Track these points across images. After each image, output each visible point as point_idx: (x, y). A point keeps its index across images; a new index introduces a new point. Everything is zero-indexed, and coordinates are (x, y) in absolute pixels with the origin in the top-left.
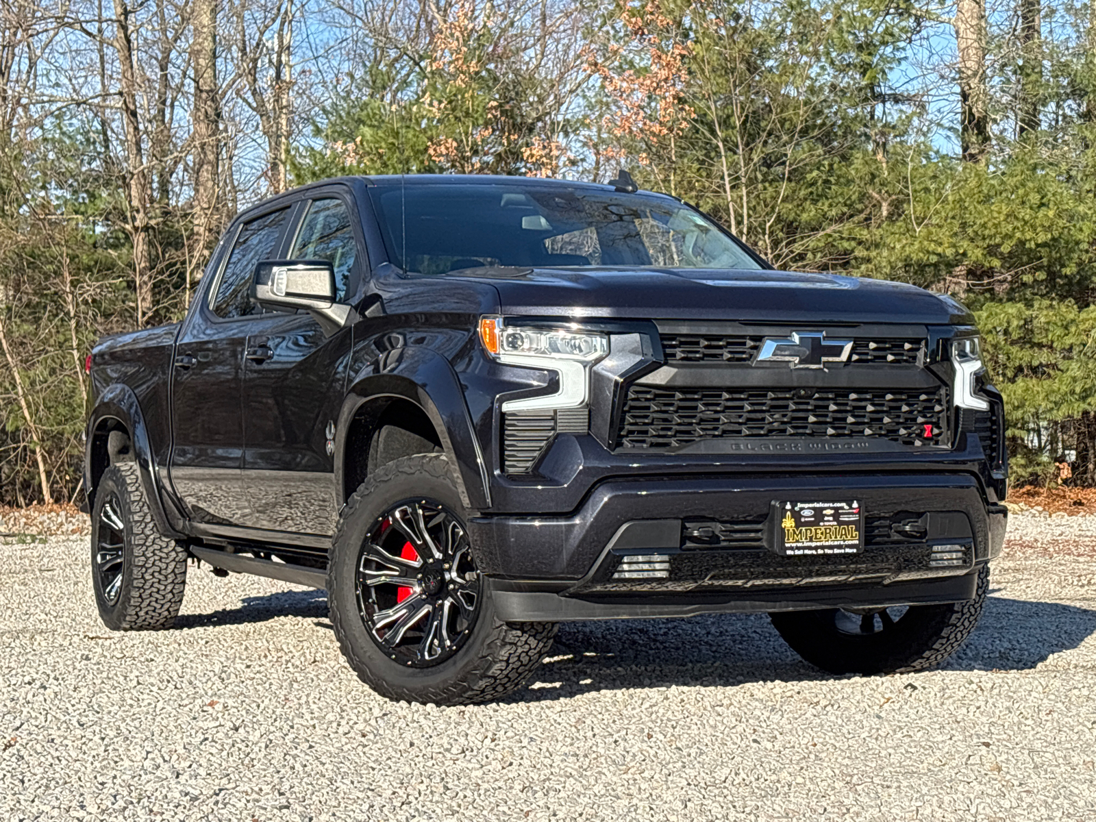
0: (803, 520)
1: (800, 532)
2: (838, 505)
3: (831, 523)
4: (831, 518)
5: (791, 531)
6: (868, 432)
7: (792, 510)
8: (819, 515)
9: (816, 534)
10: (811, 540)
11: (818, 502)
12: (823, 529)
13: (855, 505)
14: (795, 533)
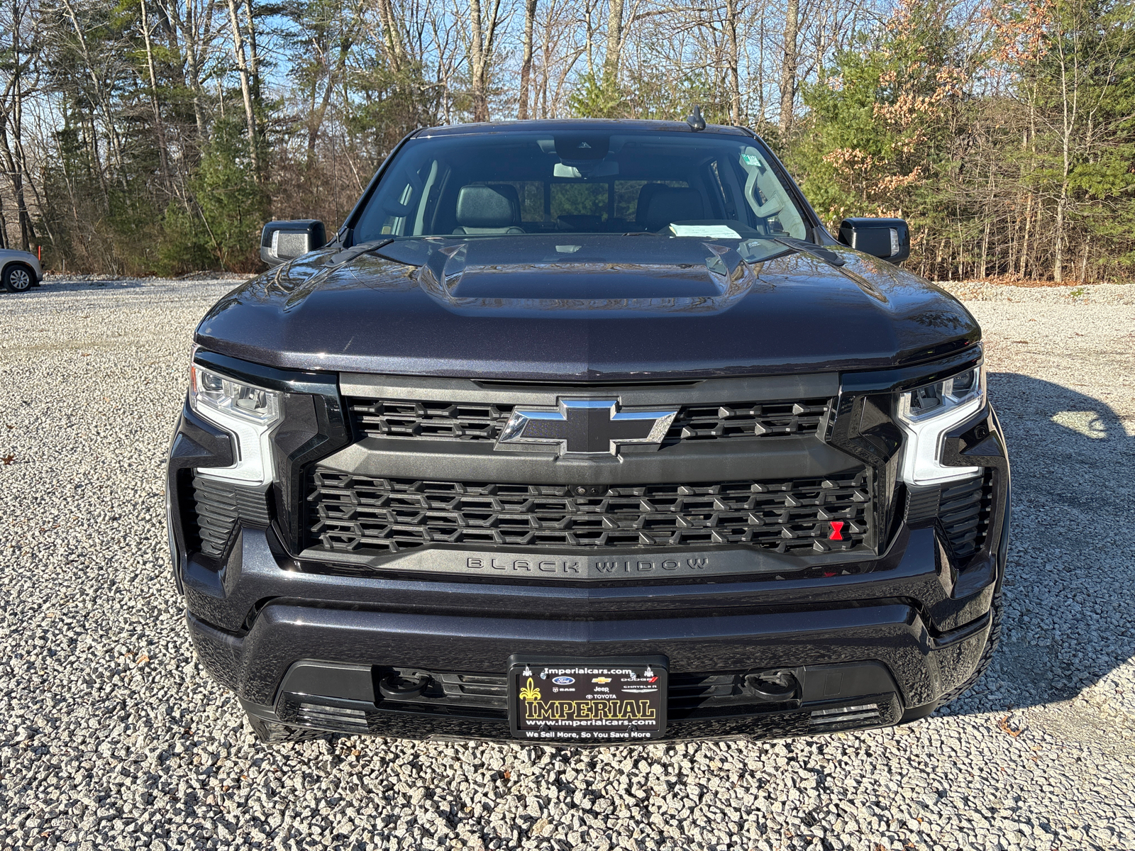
0: (555, 690)
1: (552, 706)
2: (619, 672)
3: (607, 696)
4: (606, 689)
5: (535, 703)
6: (716, 537)
7: (535, 676)
8: (584, 685)
9: (579, 710)
10: (570, 717)
11: (581, 667)
12: (592, 704)
13: (649, 673)
14: (541, 707)
